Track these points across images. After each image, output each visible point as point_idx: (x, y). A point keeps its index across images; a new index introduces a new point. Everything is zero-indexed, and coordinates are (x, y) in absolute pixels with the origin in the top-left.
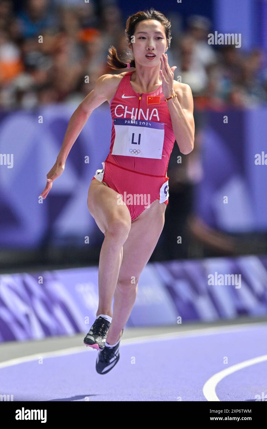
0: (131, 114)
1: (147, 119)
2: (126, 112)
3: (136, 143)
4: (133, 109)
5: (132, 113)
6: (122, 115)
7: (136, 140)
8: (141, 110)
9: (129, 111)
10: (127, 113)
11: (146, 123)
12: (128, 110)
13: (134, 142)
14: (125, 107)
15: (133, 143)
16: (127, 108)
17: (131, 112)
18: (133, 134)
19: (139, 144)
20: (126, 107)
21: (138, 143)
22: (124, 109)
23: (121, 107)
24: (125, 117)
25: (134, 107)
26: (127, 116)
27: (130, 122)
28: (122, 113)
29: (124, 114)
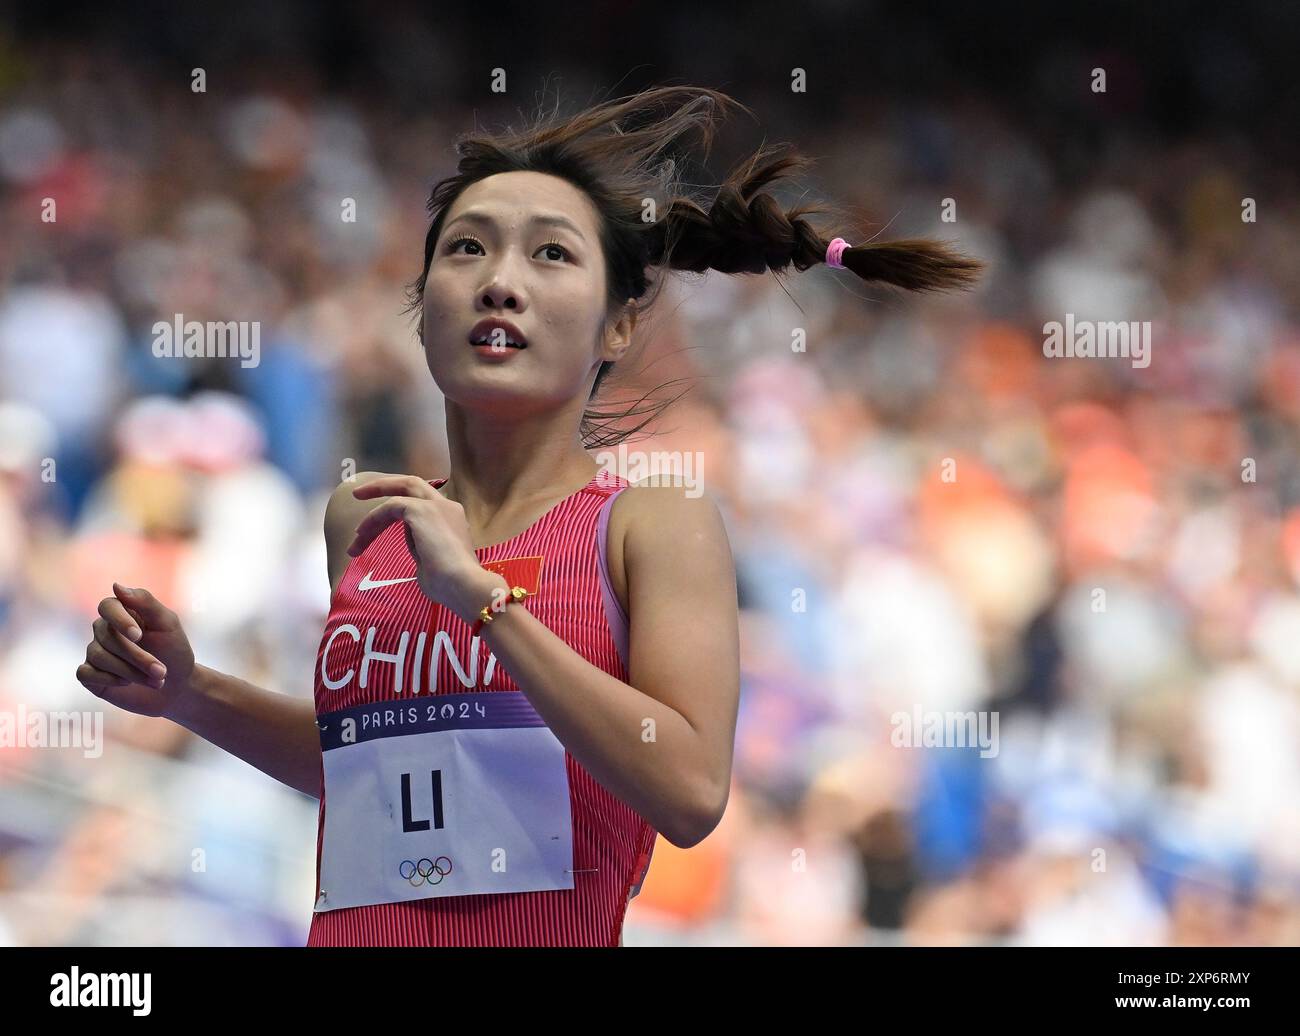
0: (393, 665)
1: (469, 682)
2: (370, 655)
4: (405, 637)
5: (399, 659)
6: (351, 674)
8: (442, 638)
9: (384, 652)
10: (374, 664)
11: (459, 708)
12: (377, 647)
13: (414, 820)
14: (363, 635)
15: (410, 826)
16: (376, 636)
17: (396, 653)
18: (406, 779)
19: (439, 824)
20: (371, 633)
21: (432, 824)
22: (362, 644)
23: (346, 635)
24: (363, 683)
25: (408, 630)
26: (371, 680)
27: (383, 720)
28: (350, 668)
29: (357, 670)
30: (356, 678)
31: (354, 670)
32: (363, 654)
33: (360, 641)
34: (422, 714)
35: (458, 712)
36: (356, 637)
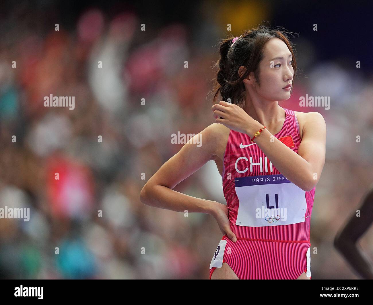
0: (259, 166)
2: (252, 164)
3: (273, 207)
4: (261, 159)
5: (261, 164)
6: (247, 169)
7: (272, 203)
9: (256, 163)
10: (254, 166)
11: (281, 178)
12: (254, 162)
13: (270, 206)
14: (249, 159)
15: (268, 207)
16: (253, 159)
17: (259, 163)
18: (267, 196)
20: (251, 158)
22: (249, 161)
24: (251, 171)
25: (261, 157)
26: (253, 170)
27: (260, 180)
28: (247, 167)
29: (249, 168)
30: (249, 170)
31: (248, 167)
32: (250, 164)
33: (248, 160)
34: (271, 179)
35: (281, 179)
36: (247, 160)
